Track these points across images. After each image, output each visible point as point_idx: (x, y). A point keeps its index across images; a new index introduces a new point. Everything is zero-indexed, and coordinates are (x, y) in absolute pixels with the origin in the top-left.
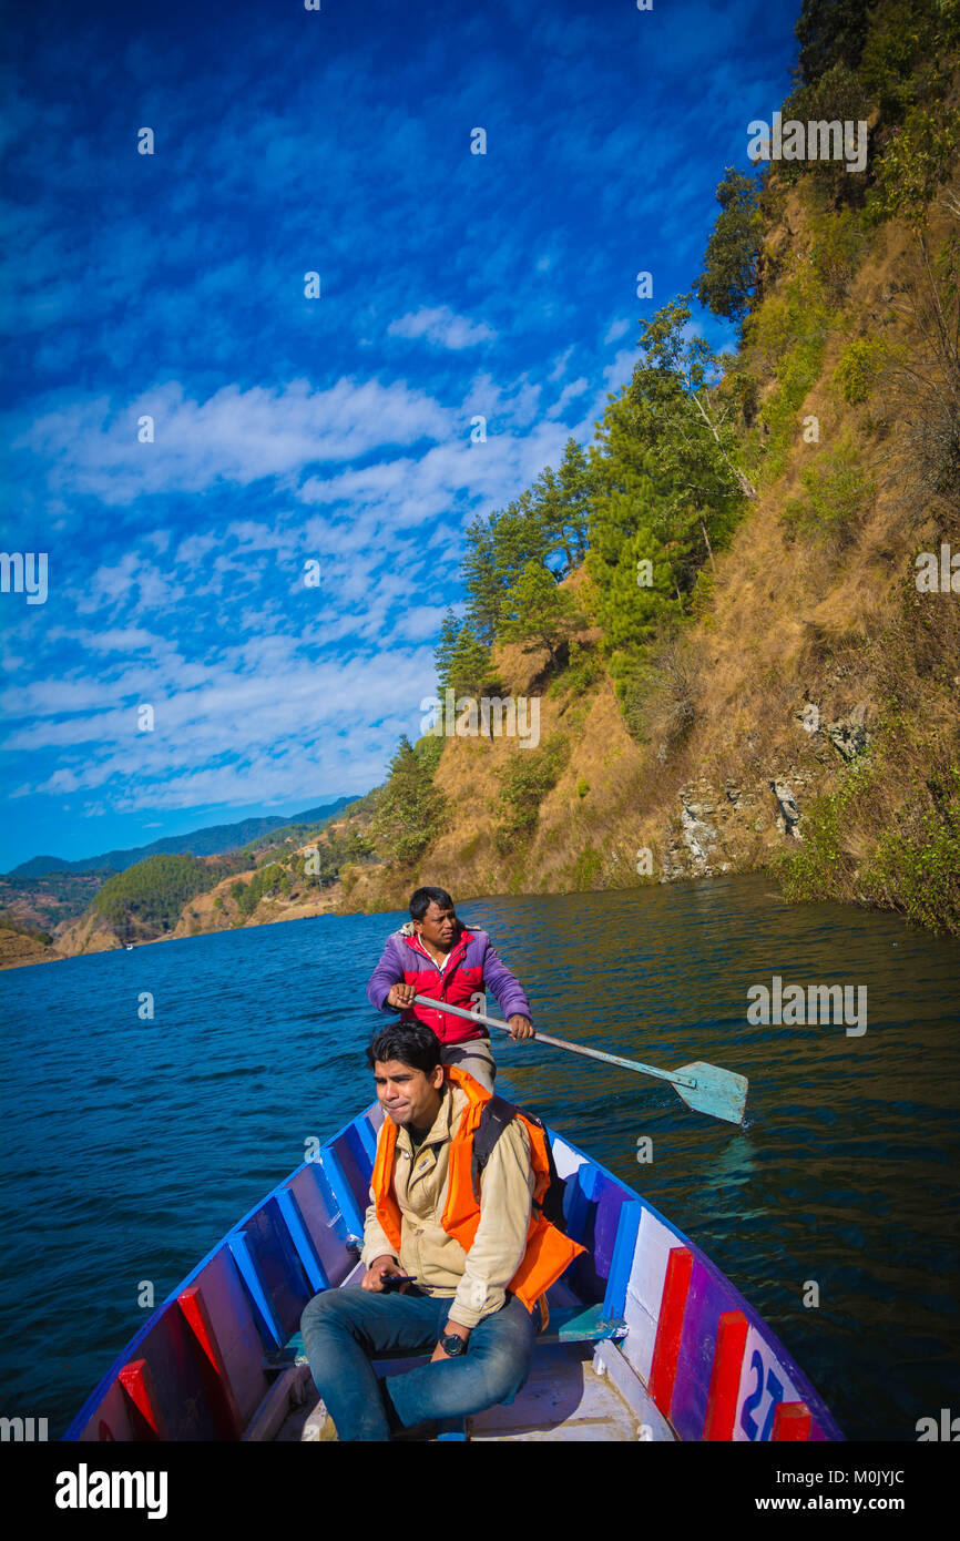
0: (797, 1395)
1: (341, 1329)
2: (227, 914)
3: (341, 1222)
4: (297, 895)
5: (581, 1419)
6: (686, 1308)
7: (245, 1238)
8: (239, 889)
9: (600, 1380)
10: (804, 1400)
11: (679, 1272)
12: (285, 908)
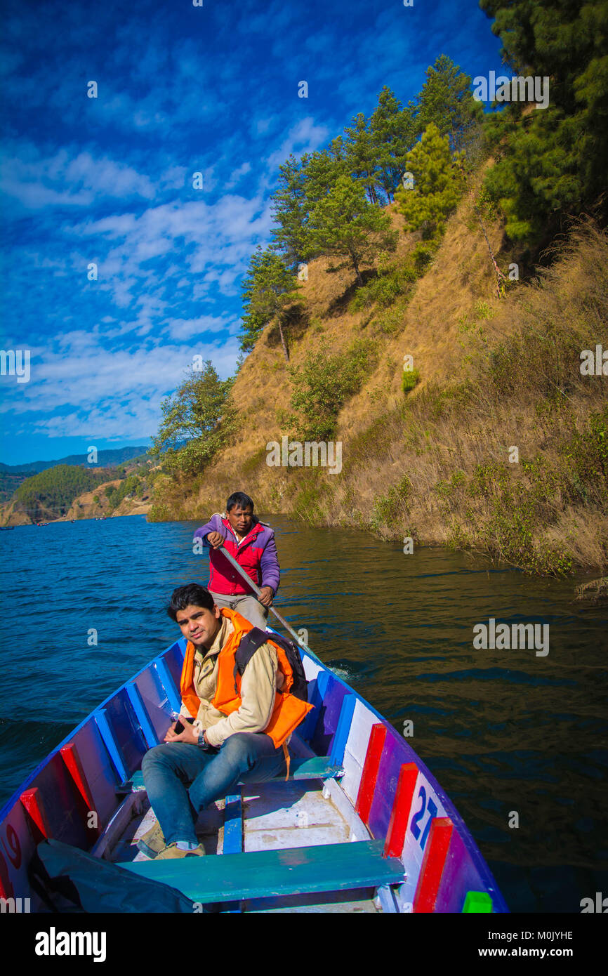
0: (446, 813)
1: (168, 768)
2: (101, 507)
3: (167, 704)
4: (147, 497)
5: (313, 824)
6: (381, 760)
7: (105, 713)
8: (110, 491)
9: (326, 802)
10: (449, 816)
11: (377, 739)
12: (138, 506)
